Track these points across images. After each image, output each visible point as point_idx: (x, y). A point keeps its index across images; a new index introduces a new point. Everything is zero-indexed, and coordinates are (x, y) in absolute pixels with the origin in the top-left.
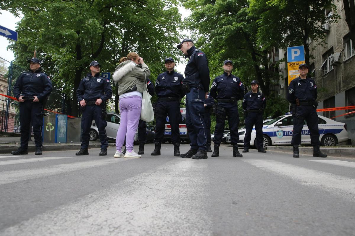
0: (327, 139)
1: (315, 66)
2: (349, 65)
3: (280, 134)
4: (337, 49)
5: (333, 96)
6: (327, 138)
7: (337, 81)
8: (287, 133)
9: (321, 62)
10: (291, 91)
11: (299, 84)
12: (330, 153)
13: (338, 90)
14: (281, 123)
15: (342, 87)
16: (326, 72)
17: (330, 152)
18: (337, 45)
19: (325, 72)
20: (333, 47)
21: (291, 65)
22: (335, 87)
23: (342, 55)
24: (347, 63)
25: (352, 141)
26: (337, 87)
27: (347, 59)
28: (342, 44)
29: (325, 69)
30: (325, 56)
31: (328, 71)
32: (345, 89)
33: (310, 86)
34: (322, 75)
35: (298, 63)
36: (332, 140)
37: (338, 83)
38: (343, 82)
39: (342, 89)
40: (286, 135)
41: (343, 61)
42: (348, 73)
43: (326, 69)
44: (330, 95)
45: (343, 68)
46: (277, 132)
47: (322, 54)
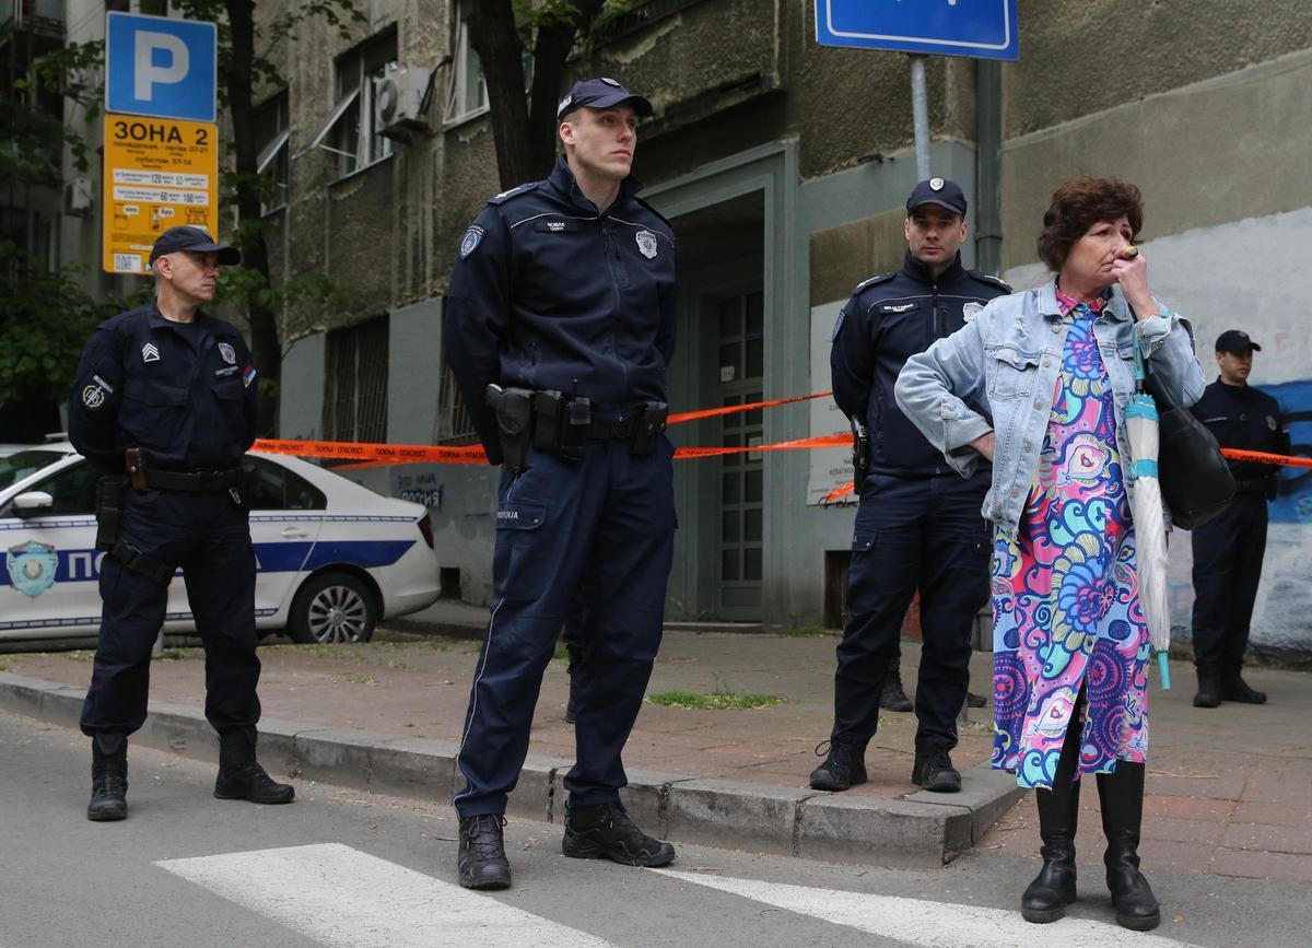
0: (323, 599)
1: (292, 116)
2: (473, 156)
3: (33, 569)
4: (415, 46)
5: (381, 312)
6: (327, 592)
7: (404, 229)
8: (80, 563)
9: (324, 98)
10: (94, 395)
11: (150, 351)
12: (317, 764)
13: (409, 283)
14: (43, 498)
15: (429, 270)
16: (352, 163)
17: (317, 755)
18: (420, 25)
19: (344, 164)
20: (394, 25)
21: (127, 131)
22: (395, 262)
23: (442, 90)
24: (461, 139)
25: (462, 573)
26: (403, 264)
27: (462, 117)
28: (442, 22)
29: (345, 143)
30: (347, 66)
31: (364, 161)
32: (442, 287)
33: (219, 373)
34: (325, 175)
35: (175, 129)
36: (354, 602)
37: (409, 240)
38: (437, 241)
39: (428, 282)
40: (72, 574)
41: (444, 122)
42: (463, 197)
43: (353, 148)
44: (364, 307)
45: (440, 161)
46: (16, 554)
47: (335, 54)
